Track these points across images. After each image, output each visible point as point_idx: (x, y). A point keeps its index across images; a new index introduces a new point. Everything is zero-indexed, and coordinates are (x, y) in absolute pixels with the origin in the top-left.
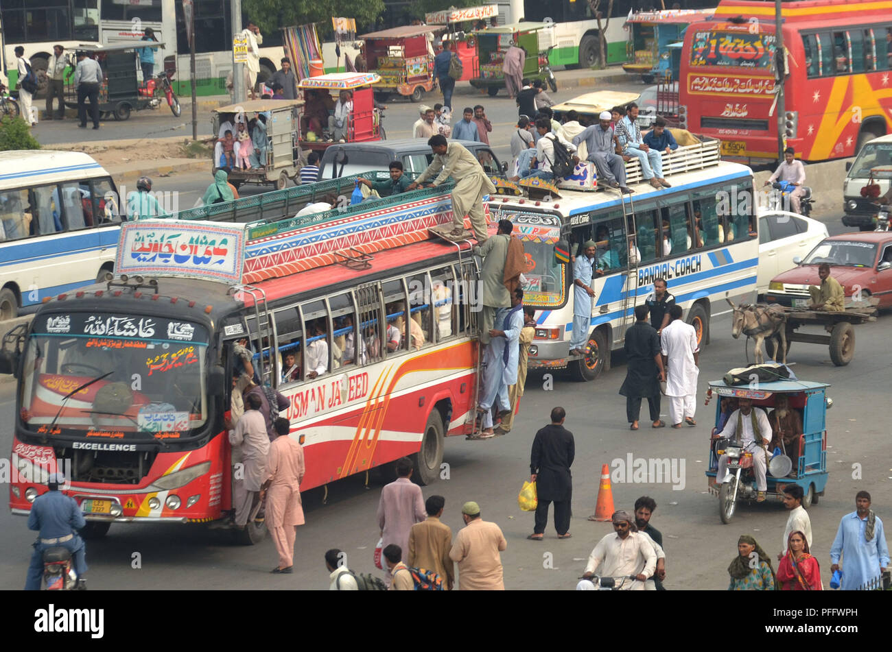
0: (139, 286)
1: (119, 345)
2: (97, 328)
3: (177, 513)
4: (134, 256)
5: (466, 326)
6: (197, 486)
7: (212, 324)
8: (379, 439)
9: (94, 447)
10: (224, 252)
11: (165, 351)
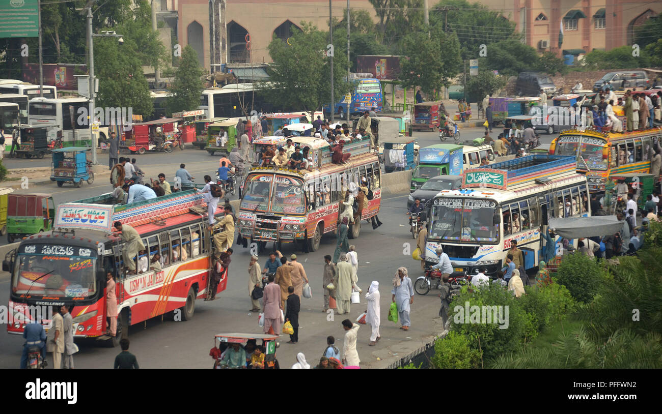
0: (67, 233)
1: (57, 259)
2: (48, 251)
3: (82, 333)
4: (63, 219)
6: (92, 321)
7: (99, 250)
8: (168, 300)
9: (46, 303)
10: (103, 218)
11: (78, 261)
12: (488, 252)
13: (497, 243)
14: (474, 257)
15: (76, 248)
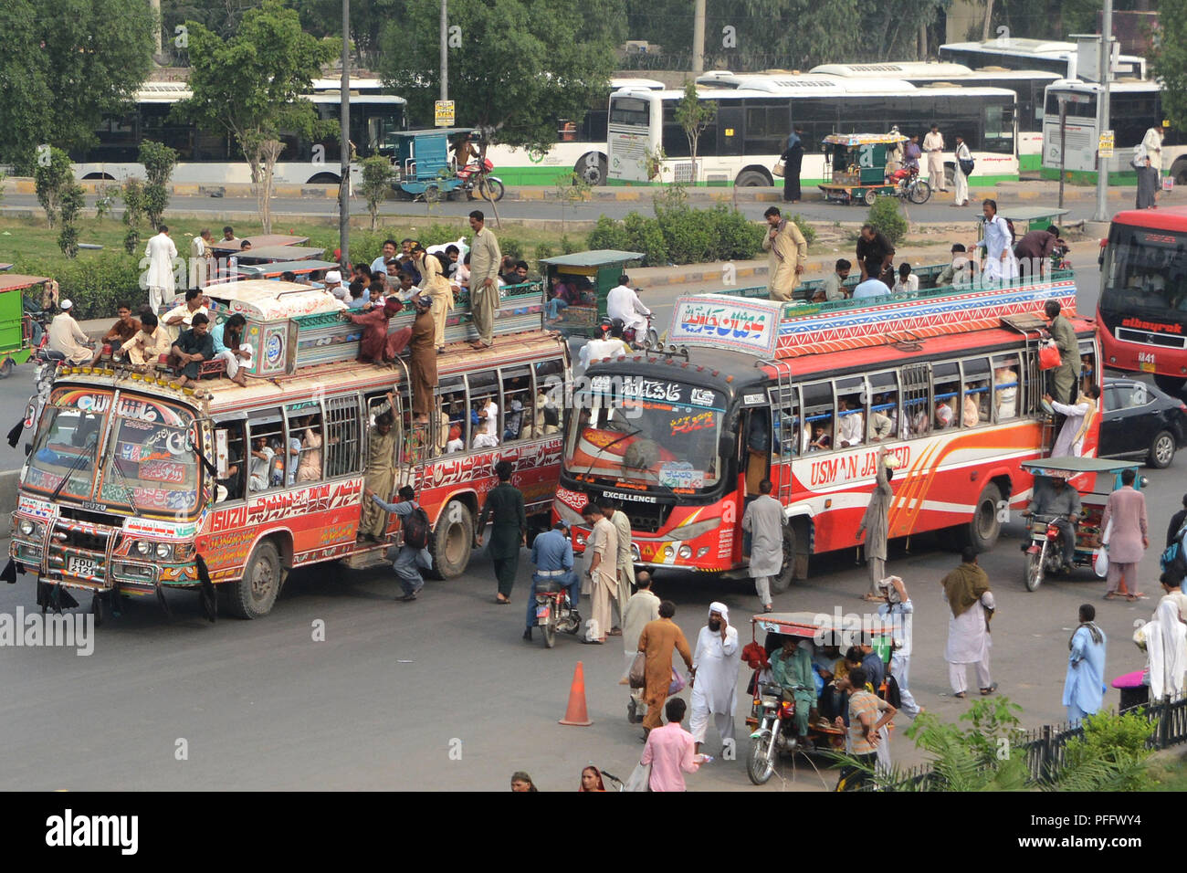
0: (673, 354)
1: (648, 406)
2: (632, 390)
3: (688, 562)
4: (684, 326)
5: (1030, 408)
6: (708, 539)
7: (732, 394)
8: (921, 508)
9: (621, 496)
10: (761, 328)
11: (687, 415)
15: (687, 386)
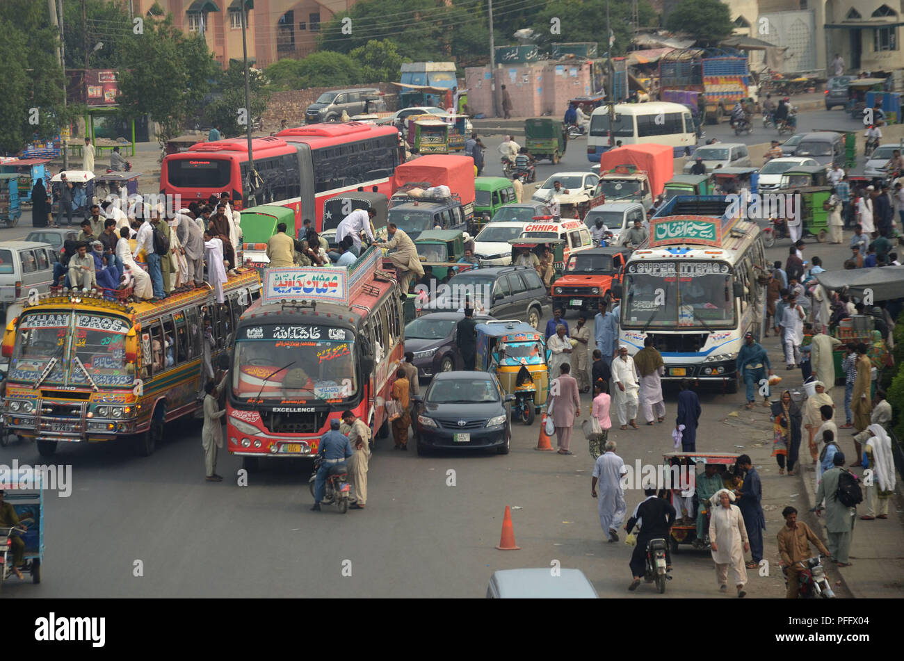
0: (305, 307)
1: (297, 345)
2: (282, 335)
7: (355, 329)
9: (287, 410)
10: (336, 285)
11: (328, 348)
12: (722, 341)
13: (733, 327)
14: (702, 350)
